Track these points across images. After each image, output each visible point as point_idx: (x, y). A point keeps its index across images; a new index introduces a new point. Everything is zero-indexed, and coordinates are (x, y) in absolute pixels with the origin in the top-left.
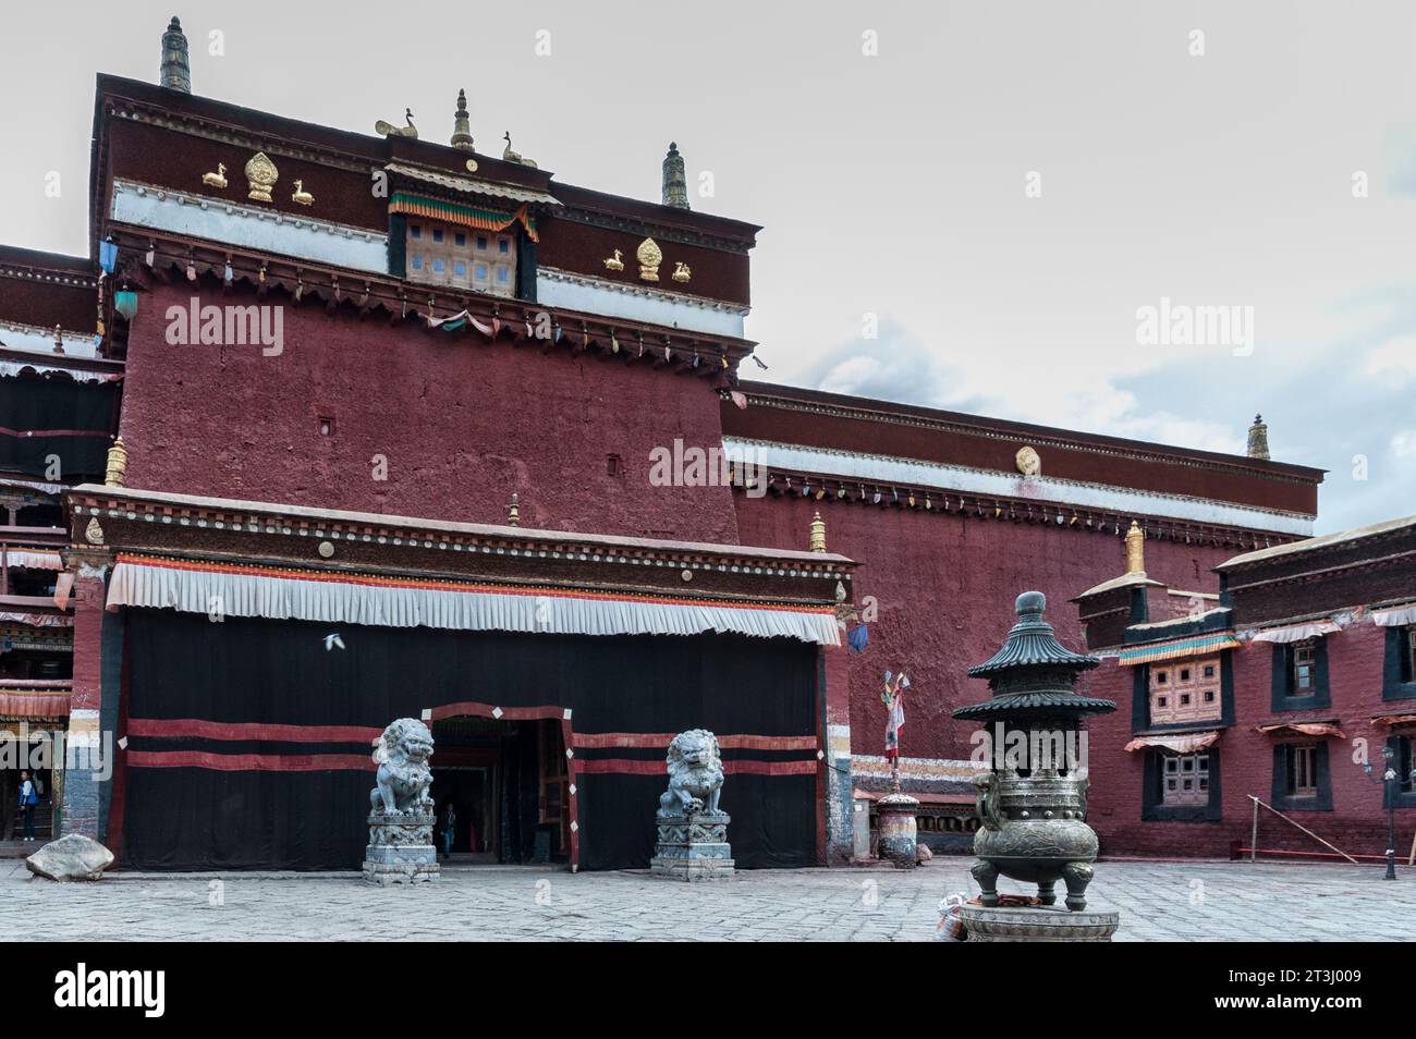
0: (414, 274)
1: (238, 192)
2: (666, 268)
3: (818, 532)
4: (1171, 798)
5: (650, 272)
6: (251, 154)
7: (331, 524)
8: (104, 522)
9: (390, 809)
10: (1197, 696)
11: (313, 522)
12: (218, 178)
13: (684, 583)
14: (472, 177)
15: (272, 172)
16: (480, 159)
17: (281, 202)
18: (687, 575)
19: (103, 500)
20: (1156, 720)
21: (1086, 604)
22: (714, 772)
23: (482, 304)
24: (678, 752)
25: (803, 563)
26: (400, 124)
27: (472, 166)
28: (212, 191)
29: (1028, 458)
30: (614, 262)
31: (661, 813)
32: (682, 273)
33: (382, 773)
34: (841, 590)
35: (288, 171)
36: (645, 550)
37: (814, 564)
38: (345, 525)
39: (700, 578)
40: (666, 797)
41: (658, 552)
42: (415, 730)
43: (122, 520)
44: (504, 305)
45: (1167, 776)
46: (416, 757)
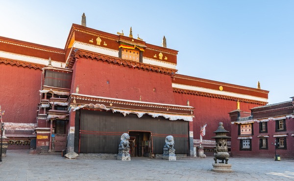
0: (123, 58)
1: (95, 43)
2: (163, 57)
3: (188, 103)
4: (244, 147)
5: (161, 58)
6: (97, 37)
7: (112, 100)
8: (76, 100)
9: (123, 147)
10: (248, 130)
11: (109, 100)
12: (92, 41)
14: (133, 42)
15: (100, 40)
16: (134, 39)
17: (102, 45)
18: (168, 110)
19: (76, 96)
20: (241, 133)
21: (230, 114)
22: (172, 143)
23: (135, 63)
24: (167, 139)
25: (186, 108)
26: (121, 33)
28: (91, 43)
29: (221, 88)
30: (155, 56)
31: (164, 149)
32: (166, 58)
33: (122, 142)
34: (192, 113)
35: (103, 40)
36: (161, 105)
37: (188, 108)
38: (114, 101)
39: (170, 110)
40: (165, 146)
41: (163, 106)
42: (126, 135)
43: (79, 99)
44: (138, 63)
45: (243, 143)
46: (127, 139)
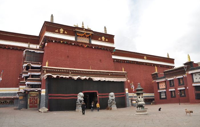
0: (78, 41)
1: (59, 32)
2: (105, 40)
3: (123, 69)
4: (162, 97)
5: (103, 40)
6: (60, 28)
7: (71, 70)
8: (46, 70)
9: (79, 103)
10: (163, 86)
11: (69, 70)
12: (57, 31)
13: (109, 76)
14: (84, 31)
15: (63, 30)
16: (85, 29)
17: (64, 33)
18: (110, 75)
19: (46, 68)
20: (160, 88)
21: (152, 75)
22: (114, 98)
23: (86, 44)
24: (110, 95)
25: (122, 73)
26: (76, 25)
27: (84, 30)
28: (56, 32)
30: (100, 39)
31: (108, 102)
32: (107, 40)
33: (78, 99)
34: (126, 76)
35: (64, 30)
36: (105, 72)
37: (123, 73)
39: (111, 75)
40: (109, 100)
41: (106, 72)
42: (82, 94)
43: (48, 70)
44: (88, 44)
45: (162, 94)
46: (82, 97)
